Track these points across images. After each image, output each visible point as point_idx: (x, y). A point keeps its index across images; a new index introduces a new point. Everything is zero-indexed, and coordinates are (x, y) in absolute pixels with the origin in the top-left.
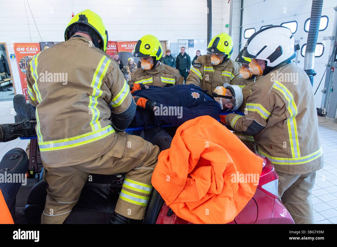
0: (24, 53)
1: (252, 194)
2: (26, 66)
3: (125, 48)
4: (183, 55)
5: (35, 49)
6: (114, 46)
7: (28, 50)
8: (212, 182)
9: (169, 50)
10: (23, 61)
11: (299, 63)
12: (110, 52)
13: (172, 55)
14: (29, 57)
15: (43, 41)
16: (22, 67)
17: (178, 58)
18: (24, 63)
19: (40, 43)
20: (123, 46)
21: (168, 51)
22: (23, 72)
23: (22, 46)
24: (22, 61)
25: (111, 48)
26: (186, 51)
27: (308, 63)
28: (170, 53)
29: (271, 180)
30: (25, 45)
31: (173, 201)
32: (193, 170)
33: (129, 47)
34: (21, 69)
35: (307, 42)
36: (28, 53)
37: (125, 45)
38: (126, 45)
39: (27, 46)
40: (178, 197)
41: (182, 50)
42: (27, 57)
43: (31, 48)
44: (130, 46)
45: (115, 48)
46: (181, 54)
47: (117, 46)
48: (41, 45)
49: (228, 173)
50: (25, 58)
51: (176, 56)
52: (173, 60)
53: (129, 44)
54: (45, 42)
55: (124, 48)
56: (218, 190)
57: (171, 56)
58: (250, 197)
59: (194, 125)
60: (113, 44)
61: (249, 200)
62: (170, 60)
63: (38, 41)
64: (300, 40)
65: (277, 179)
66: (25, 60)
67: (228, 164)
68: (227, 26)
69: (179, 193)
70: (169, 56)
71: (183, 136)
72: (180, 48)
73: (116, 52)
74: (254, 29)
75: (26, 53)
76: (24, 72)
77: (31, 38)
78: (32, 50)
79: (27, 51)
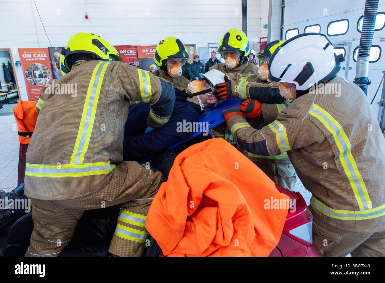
0: (31, 60)
1: (276, 243)
2: (33, 75)
3: (147, 54)
4: (213, 61)
5: (43, 55)
6: (134, 51)
7: (36, 57)
8: (217, 229)
9: (198, 56)
10: (30, 69)
11: (351, 69)
12: (129, 58)
13: (201, 61)
14: (36, 64)
15: (53, 46)
16: (29, 76)
17: (208, 65)
18: (31, 72)
19: (49, 48)
20: (144, 51)
21: (196, 57)
22: (29, 82)
23: (29, 52)
24: (28, 69)
25: (130, 53)
26: (217, 56)
27: (360, 70)
28: (198, 59)
29: (302, 223)
30: (32, 51)
31: (172, 251)
32: (195, 211)
33: (150, 52)
34: (28, 78)
35: (360, 44)
36: (35, 59)
37: (146, 50)
38: (148, 50)
39: (34, 52)
40: (177, 246)
41: (212, 55)
42: (35, 64)
43: (39, 54)
44: (152, 50)
45: (134, 53)
46: (212, 60)
47: (137, 51)
48: (50, 51)
49: (240, 216)
50: (32, 65)
51: (206, 62)
52: (202, 67)
53: (151, 49)
54: (55, 48)
55: (145, 53)
56: (226, 240)
57: (200, 63)
58: (272, 247)
59: (201, 150)
60: (132, 49)
61: (271, 251)
62: (198, 67)
63: (46, 46)
64: (351, 42)
65: (310, 221)
66: (32, 67)
67: (238, 205)
68: (265, 27)
69: (179, 240)
70: (196, 62)
71: (182, 167)
72: (211, 53)
73: (136, 58)
74: (297, 30)
75: (33, 60)
76: (31, 82)
77: (38, 42)
78: (40, 57)
79: (34, 58)
